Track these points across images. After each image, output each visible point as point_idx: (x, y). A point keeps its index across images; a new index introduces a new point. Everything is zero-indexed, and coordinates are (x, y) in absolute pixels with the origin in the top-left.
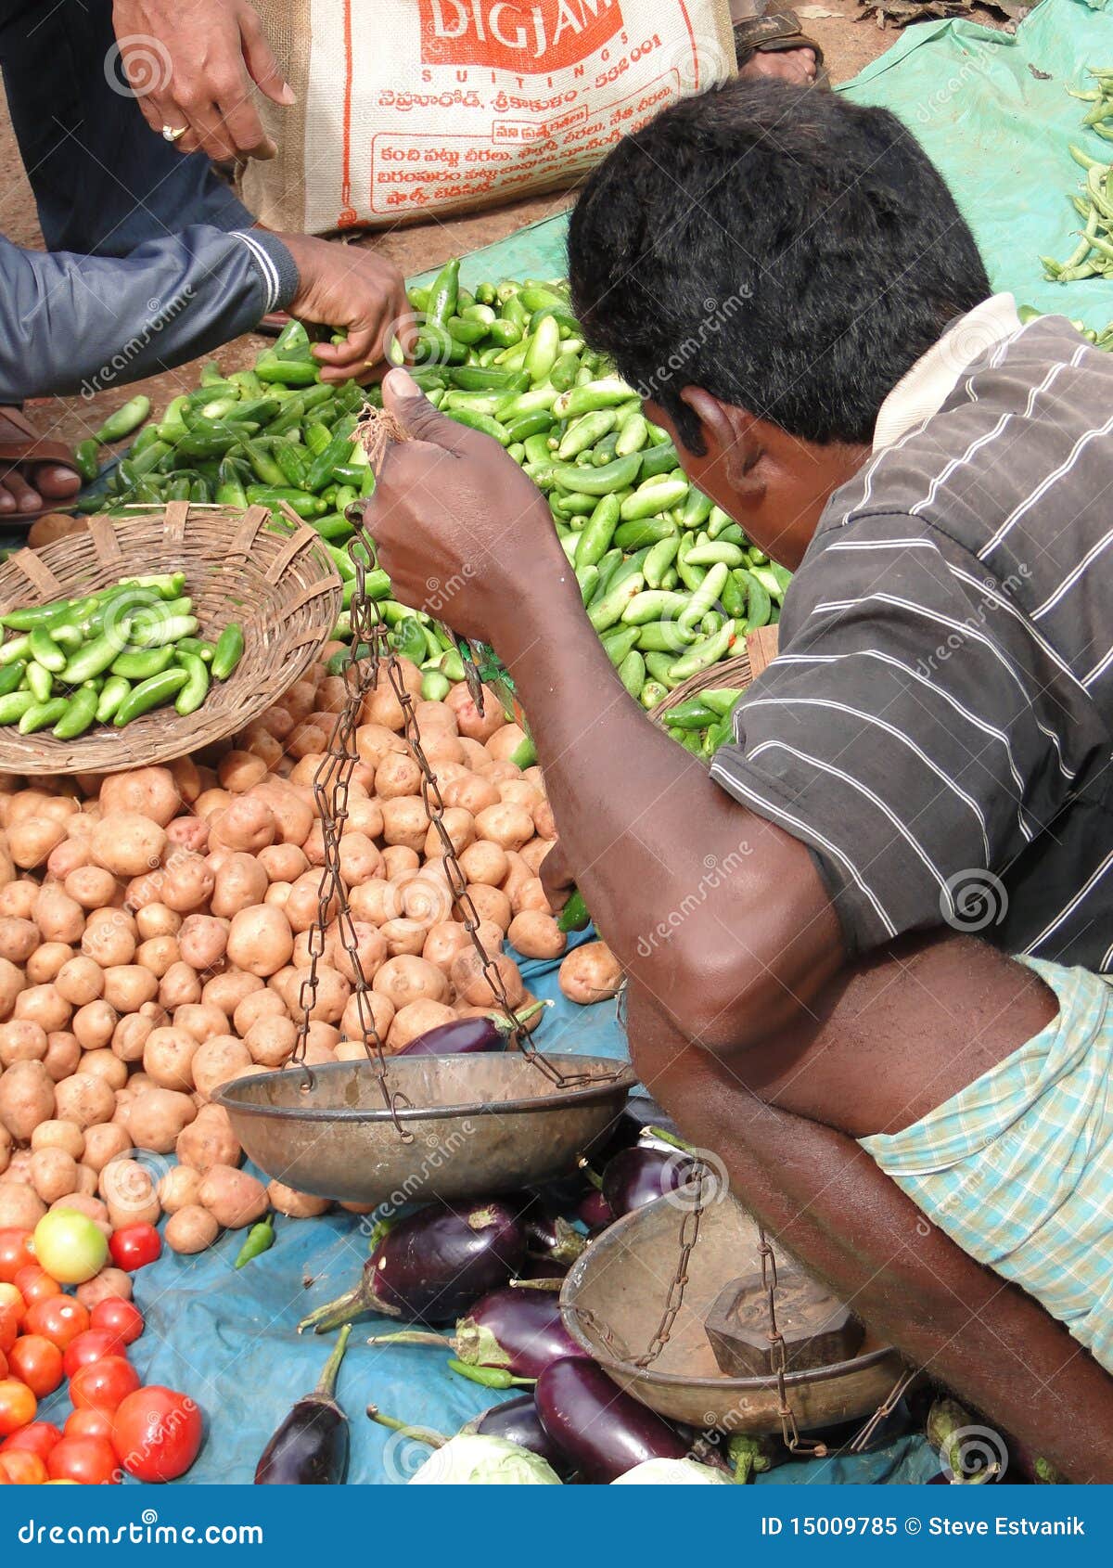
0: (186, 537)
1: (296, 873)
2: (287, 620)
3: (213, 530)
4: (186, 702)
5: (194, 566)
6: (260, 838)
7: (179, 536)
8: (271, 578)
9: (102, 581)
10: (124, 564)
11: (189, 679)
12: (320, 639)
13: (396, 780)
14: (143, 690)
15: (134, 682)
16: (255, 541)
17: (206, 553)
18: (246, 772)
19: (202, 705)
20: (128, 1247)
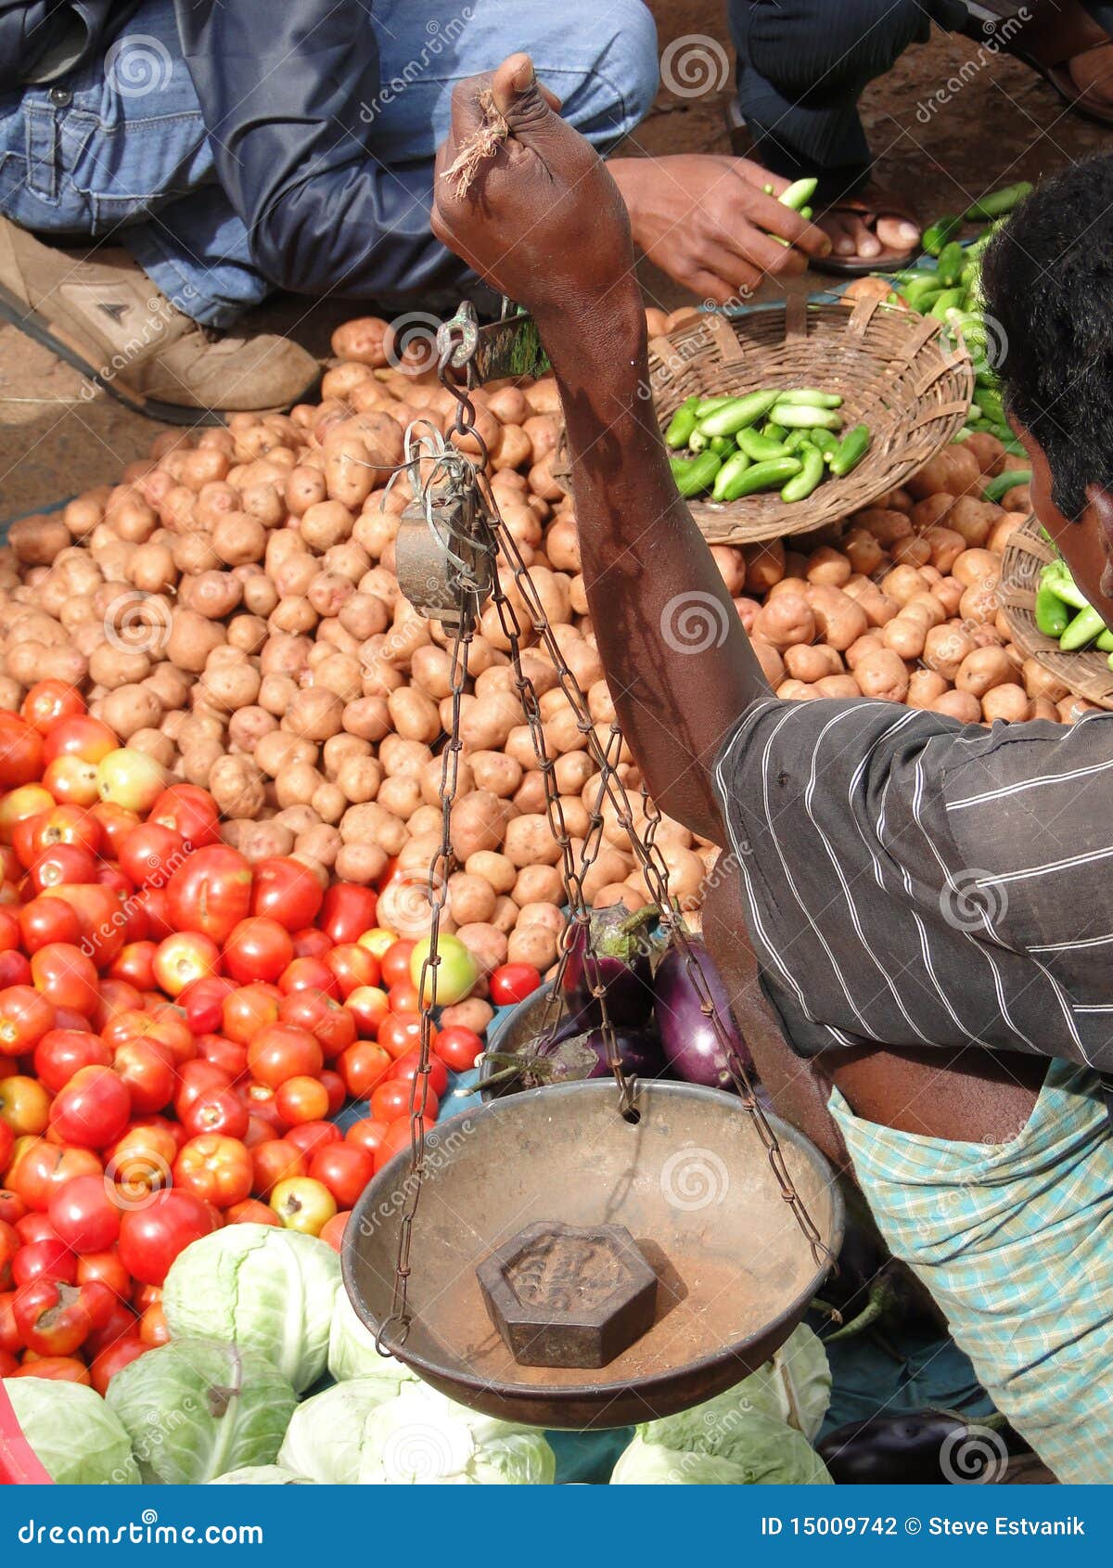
0: (867, 333)
1: (817, 674)
2: (910, 435)
3: (893, 333)
4: (791, 491)
5: (866, 363)
6: (794, 634)
7: (860, 331)
8: (919, 391)
9: (781, 359)
10: (805, 346)
11: (801, 470)
12: (920, 458)
13: (976, 605)
14: (757, 470)
15: (752, 462)
16: (920, 351)
17: (877, 351)
18: (829, 569)
19: (806, 497)
20: (505, 983)
